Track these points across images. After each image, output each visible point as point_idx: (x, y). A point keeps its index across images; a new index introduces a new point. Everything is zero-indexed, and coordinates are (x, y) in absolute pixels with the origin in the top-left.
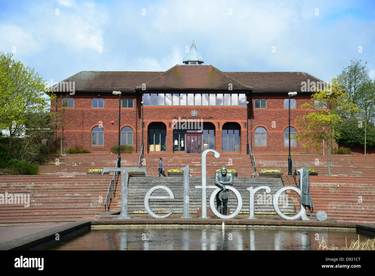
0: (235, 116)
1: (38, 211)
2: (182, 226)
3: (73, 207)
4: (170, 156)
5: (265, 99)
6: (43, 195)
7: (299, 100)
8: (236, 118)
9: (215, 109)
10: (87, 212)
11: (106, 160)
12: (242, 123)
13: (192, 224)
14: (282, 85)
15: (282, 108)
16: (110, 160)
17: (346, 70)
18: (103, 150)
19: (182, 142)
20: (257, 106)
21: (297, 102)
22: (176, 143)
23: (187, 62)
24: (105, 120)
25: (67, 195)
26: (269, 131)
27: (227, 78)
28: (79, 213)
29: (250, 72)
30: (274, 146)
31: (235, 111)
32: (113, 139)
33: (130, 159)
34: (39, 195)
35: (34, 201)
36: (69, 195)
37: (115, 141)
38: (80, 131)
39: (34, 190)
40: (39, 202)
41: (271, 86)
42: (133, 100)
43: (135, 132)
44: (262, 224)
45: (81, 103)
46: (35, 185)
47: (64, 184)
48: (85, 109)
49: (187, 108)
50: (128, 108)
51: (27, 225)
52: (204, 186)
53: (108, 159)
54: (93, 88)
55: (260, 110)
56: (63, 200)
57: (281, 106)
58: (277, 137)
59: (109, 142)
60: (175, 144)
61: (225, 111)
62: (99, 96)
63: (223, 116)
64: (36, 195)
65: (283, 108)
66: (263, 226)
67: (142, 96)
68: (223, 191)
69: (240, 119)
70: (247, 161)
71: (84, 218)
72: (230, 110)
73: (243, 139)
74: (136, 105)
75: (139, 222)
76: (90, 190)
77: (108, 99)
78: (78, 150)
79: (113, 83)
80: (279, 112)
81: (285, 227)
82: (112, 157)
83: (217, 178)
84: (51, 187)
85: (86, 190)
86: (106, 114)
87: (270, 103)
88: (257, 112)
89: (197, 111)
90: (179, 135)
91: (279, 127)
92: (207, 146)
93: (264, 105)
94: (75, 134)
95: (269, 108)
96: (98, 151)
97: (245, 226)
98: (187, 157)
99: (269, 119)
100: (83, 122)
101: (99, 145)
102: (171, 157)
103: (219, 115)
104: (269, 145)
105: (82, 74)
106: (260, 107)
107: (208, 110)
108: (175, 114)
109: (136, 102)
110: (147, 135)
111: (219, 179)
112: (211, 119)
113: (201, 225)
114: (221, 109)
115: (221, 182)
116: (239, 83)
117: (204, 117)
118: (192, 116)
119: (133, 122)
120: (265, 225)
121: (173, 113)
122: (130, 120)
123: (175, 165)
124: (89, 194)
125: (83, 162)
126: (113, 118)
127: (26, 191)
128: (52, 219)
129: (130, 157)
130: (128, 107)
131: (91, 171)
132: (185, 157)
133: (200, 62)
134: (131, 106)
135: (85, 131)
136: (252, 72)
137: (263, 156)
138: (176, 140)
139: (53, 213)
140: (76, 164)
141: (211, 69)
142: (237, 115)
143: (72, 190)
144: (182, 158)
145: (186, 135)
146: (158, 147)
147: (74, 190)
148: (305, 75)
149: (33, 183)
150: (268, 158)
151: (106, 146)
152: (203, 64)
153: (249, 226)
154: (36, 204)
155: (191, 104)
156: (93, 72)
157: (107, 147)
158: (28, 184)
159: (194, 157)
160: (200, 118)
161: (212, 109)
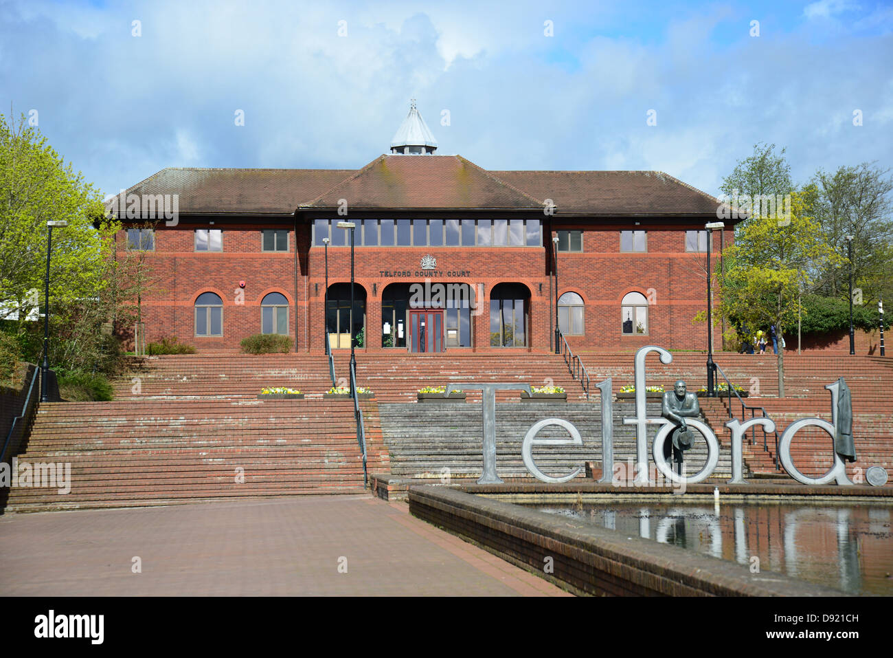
0: (518, 268)
1: (221, 473)
2: (618, 497)
3: (288, 465)
4: (391, 358)
5: (579, 232)
6: (211, 442)
7: (653, 233)
8: (520, 274)
9: (473, 253)
10: (322, 475)
11: (252, 369)
12: (534, 284)
13: (636, 493)
14: (616, 201)
15: (616, 251)
16: (261, 369)
17: (743, 166)
18: (222, 345)
19: (401, 326)
20: (563, 245)
21: (648, 238)
22: (387, 329)
23: (400, 149)
24: (225, 278)
25: (260, 441)
26: (589, 302)
27: (497, 186)
28: (305, 478)
29: (544, 172)
30: (598, 334)
31: (519, 258)
32: (243, 321)
33: (302, 365)
34: (202, 442)
35: (204, 454)
36: (266, 441)
37: (247, 326)
38: (168, 303)
39: (188, 431)
40: (216, 457)
41: (593, 202)
42: (288, 235)
43: (294, 305)
44: (776, 492)
45: (171, 240)
46: (185, 421)
47: (246, 420)
48: (179, 254)
49: (413, 253)
50: (275, 252)
51: (211, 502)
52: (642, 420)
53: (254, 366)
54: (197, 206)
55: (569, 255)
56: (264, 453)
57: (615, 246)
58: (607, 314)
59: (235, 329)
60: (385, 333)
61: (496, 259)
62: (213, 225)
63: (491, 269)
64: (197, 442)
65: (619, 251)
66: (777, 497)
67: (313, 225)
68: (680, 429)
69: (530, 274)
70: (561, 367)
71: (320, 489)
72: (507, 255)
74: (294, 245)
75: (533, 490)
76: (306, 431)
77: (231, 232)
78: (167, 347)
79: (241, 195)
80: (611, 260)
81: (820, 498)
82: (262, 362)
83: (666, 403)
84: (221, 425)
85: (298, 431)
86: (227, 265)
87: (591, 241)
88: (563, 260)
89: (434, 259)
90: (394, 311)
91: (611, 292)
92: (455, 337)
93: (577, 245)
94: (158, 309)
95: (588, 251)
96: (210, 347)
97: (741, 496)
98: (426, 360)
99: (589, 276)
100: (174, 284)
101: (213, 336)
102: (393, 361)
103: (483, 268)
104: (590, 332)
105: (167, 175)
106: (570, 249)
107: (458, 256)
108: (386, 266)
109: (294, 239)
110: (323, 312)
111: (671, 406)
112: (466, 275)
113: (655, 496)
114: (488, 253)
115: (674, 410)
116: (525, 195)
117: (450, 273)
118: (424, 268)
119: (288, 282)
120: (780, 495)
121: (382, 264)
122: (283, 278)
123: (406, 378)
124: (307, 440)
125: (199, 373)
126: (243, 274)
127: (171, 433)
128: (256, 490)
129: (302, 362)
130: (278, 250)
131: (266, 392)
132: (424, 359)
133: (430, 149)
134: (282, 246)
135: (179, 303)
136: (547, 172)
137: (591, 357)
138: (387, 324)
139: (254, 477)
140: (185, 379)
141: (461, 165)
142: (523, 266)
143: (269, 432)
144: (418, 363)
145: (408, 312)
146: (346, 340)
147: (274, 432)
148: (663, 179)
149: (183, 418)
150: (604, 361)
151: (227, 336)
152: (435, 153)
153: (749, 497)
154: (211, 460)
156: (192, 170)
157: (229, 341)
158: (171, 418)
159: (442, 361)
160: (441, 273)
161: (467, 253)
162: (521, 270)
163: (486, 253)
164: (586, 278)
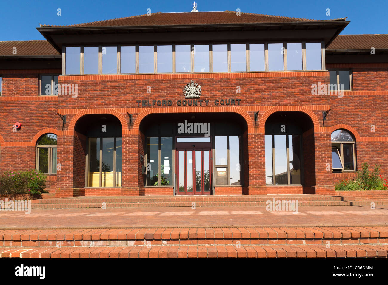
0: (298, 94)
8: (300, 102)
9: (244, 78)
12: (316, 112)
15: (386, 89)
26: (361, 139)
31: (299, 84)
37: (22, 166)
49: (174, 79)
50: (52, 95)
58: (380, 151)
61: (271, 84)
63: (266, 97)
69: (311, 102)
72: (284, 81)
73: (320, 153)
80: (382, 98)
87: (360, 79)
89: (200, 86)
95: (357, 90)
103: (256, 95)
107: (227, 82)
112: (237, 103)
114: (261, 78)
117: (217, 101)
118: (188, 97)
155: (185, 69)
160: (207, 102)
161: (237, 78)
162: (301, 96)
163: (259, 78)
164: (357, 115)
